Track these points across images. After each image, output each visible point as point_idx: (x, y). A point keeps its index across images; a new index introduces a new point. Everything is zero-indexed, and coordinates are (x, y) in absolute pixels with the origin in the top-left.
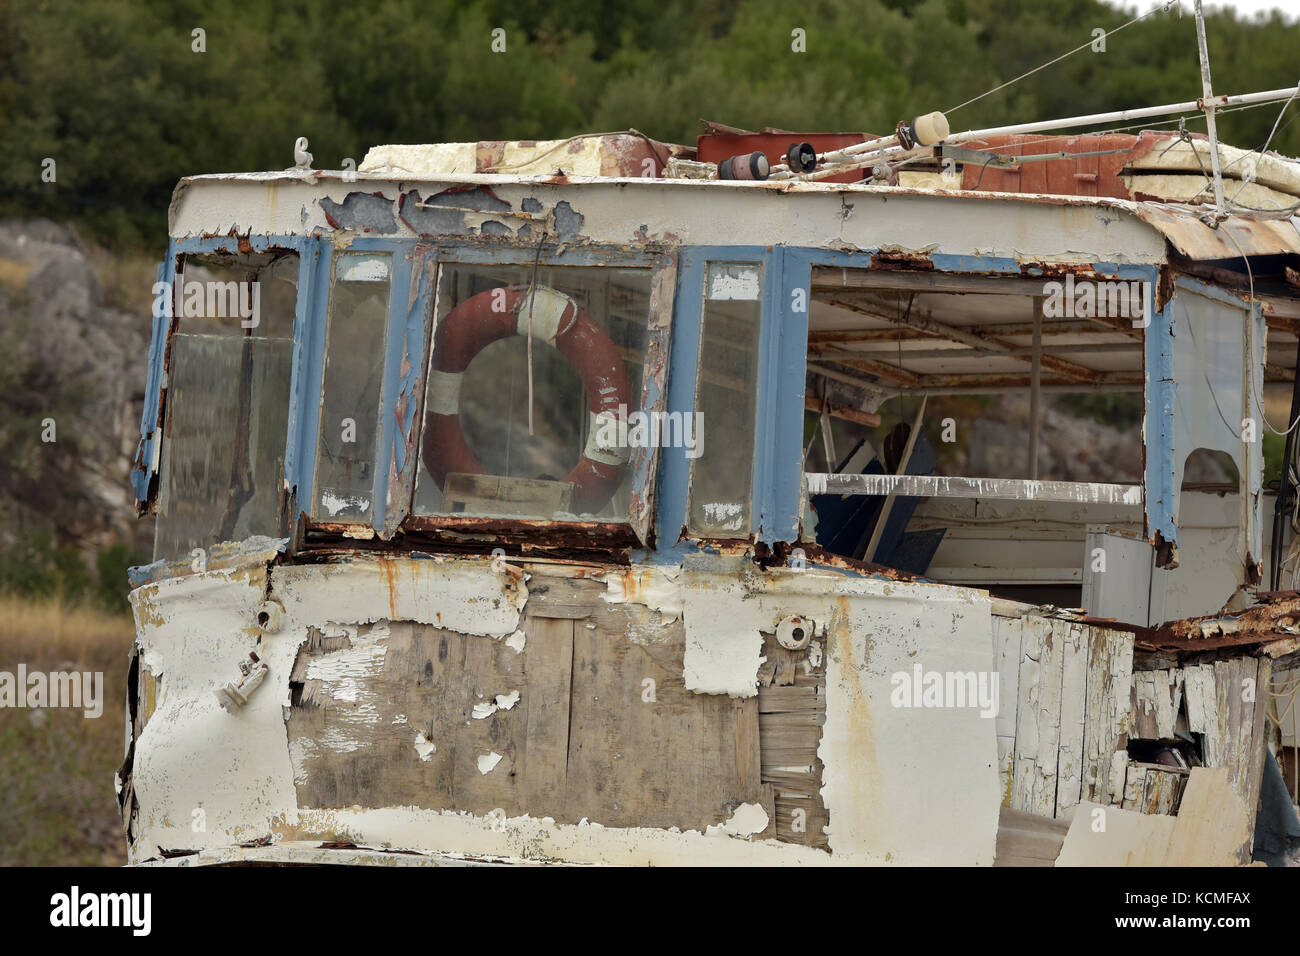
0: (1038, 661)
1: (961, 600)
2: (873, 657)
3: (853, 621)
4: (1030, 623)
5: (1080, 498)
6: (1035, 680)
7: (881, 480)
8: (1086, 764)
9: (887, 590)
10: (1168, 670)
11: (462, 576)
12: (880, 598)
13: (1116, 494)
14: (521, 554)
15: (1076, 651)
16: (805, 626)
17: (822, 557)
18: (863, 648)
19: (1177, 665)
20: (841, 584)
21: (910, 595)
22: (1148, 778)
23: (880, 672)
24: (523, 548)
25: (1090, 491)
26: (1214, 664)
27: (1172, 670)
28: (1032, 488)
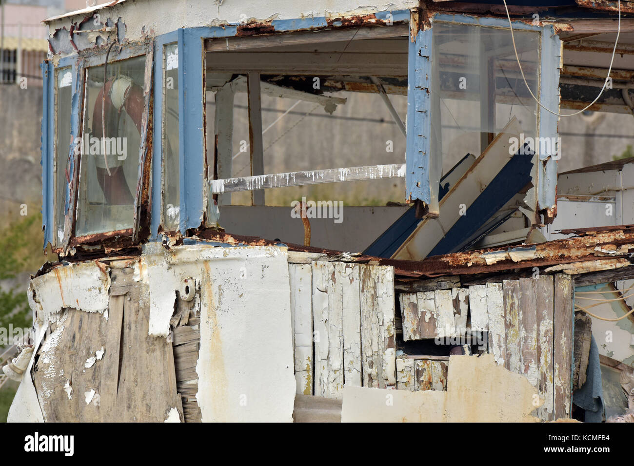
0: (326, 292)
1: (267, 255)
2: (223, 301)
3: (213, 278)
4: (318, 266)
5: (372, 177)
6: (325, 305)
7: (255, 180)
8: (364, 359)
9: (225, 254)
10: (451, 289)
11: (83, 274)
12: (223, 260)
13: (393, 171)
14: (106, 256)
15: (351, 282)
16: (190, 284)
17: (218, 236)
18: (217, 295)
19: (459, 285)
20: (203, 253)
21: (238, 256)
22: (416, 366)
23: (226, 311)
24: (106, 251)
25: (378, 171)
26: (502, 282)
27: (454, 290)
28: (344, 173)
